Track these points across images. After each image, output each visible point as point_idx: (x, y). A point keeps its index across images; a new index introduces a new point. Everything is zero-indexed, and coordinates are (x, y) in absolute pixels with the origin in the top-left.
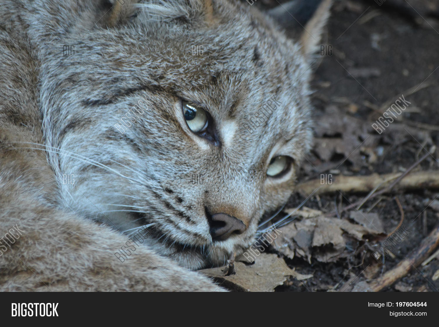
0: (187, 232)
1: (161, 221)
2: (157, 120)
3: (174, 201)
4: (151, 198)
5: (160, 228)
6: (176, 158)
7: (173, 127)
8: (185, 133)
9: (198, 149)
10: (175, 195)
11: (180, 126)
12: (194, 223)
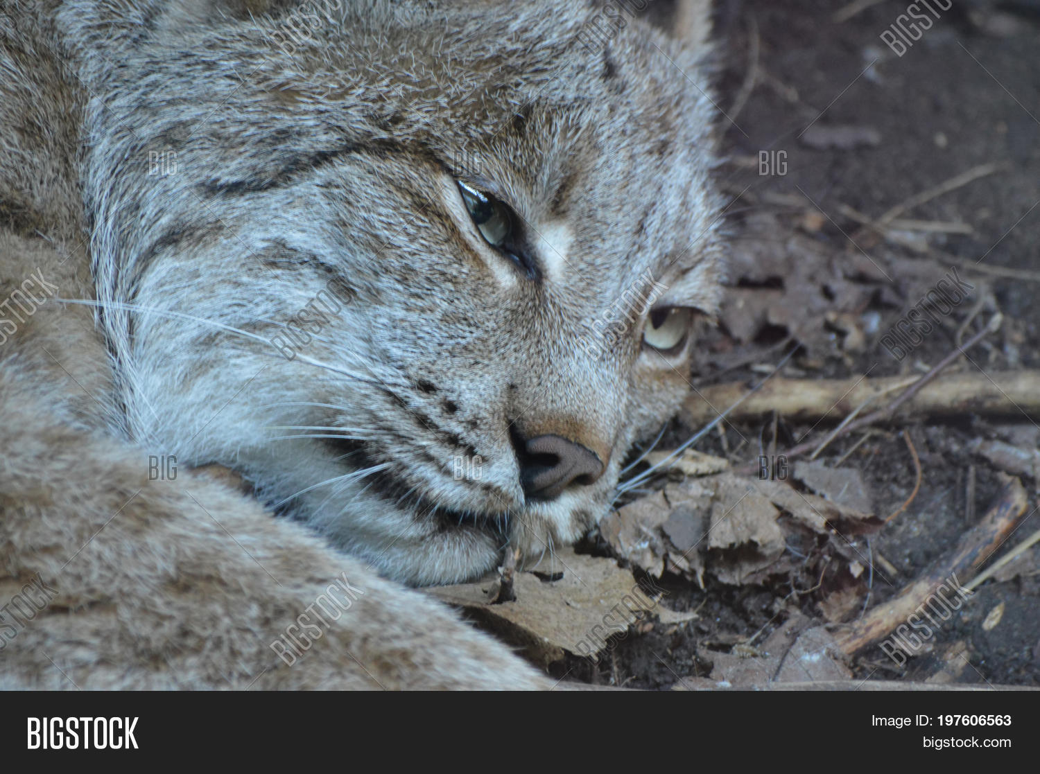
0: (468, 482)
1: (406, 458)
2: (404, 216)
3: (438, 410)
4: (379, 404)
5: (404, 475)
6: (445, 305)
7: (439, 230)
8: (467, 247)
9: (493, 285)
10: (441, 395)
11: (454, 229)
12: (484, 460)
